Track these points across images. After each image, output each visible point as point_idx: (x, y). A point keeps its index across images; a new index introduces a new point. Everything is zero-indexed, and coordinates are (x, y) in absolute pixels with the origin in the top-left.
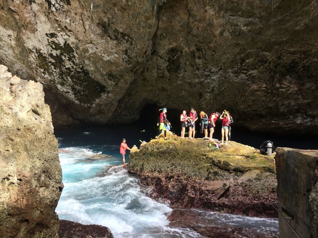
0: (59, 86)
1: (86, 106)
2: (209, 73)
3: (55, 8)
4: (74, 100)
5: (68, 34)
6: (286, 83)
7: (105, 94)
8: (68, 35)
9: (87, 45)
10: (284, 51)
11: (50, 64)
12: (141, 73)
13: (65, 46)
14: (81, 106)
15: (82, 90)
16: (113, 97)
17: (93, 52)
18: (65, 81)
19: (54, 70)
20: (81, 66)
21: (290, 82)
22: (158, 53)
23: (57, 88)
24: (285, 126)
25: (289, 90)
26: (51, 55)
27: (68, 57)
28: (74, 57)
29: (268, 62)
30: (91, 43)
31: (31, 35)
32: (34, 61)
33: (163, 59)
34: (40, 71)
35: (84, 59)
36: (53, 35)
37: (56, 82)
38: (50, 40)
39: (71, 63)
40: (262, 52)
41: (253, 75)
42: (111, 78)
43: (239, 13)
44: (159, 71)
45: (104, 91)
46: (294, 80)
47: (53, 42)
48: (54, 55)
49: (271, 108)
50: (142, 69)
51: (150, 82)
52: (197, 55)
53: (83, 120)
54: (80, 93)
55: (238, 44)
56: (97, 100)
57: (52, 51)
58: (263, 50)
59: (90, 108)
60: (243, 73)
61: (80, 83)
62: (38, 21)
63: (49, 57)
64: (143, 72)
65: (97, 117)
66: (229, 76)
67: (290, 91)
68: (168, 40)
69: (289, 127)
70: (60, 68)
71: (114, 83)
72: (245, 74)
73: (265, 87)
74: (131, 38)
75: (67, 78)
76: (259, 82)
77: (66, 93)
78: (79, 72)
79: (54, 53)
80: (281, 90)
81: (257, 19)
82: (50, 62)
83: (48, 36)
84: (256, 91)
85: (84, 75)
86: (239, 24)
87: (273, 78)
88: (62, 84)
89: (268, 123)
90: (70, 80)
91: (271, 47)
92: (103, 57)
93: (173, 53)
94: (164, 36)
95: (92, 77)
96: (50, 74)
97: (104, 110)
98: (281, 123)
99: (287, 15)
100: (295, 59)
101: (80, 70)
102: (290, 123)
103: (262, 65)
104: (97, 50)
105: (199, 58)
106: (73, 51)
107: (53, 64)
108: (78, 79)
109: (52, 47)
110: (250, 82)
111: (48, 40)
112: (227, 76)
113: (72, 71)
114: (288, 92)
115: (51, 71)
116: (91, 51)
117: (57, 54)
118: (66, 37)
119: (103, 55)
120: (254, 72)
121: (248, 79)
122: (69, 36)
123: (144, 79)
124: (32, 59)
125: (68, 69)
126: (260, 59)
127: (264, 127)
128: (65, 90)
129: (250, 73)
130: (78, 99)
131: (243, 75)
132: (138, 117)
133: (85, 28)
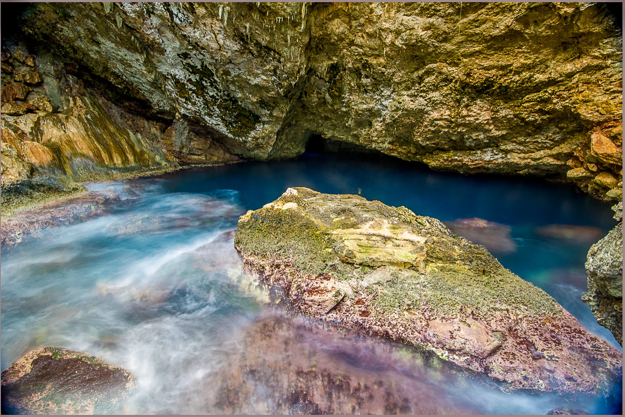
0: (207, 118)
1: (241, 139)
2: (379, 97)
3: (179, 19)
4: (227, 134)
5: (202, 52)
6: (475, 109)
7: (260, 125)
8: (202, 54)
9: (227, 66)
10: (475, 66)
11: (190, 92)
12: (298, 99)
13: (203, 69)
14: (236, 140)
15: (234, 122)
16: (270, 129)
17: (237, 74)
18: (212, 112)
19: (197, 99)
20: (226, 93)
21: (481, 109)
22: (315, 72)
23: (204, 119)
24: (470, 163)
25: (478, 119)
26: (190, 80)
27: (210, 83)
28: (216, 82)
29: (454, 81)
30: (231, 62)
31: (161, 57)
32: (173, 90)
33: (323, 79)
34: (181, 101)
35: (228, 84)
36: (186, 56)
37: (203, 113)
38: (185, 62)
39: (215, 90)
40: (446, 67)
41: (433, 99)
42: (263, 105)
43: (417, 11)
44: (319, 96)
45: (259, 122)
46: (486, 106)
47: (188, 64)
48: (194, 80)
49: (455, 141)
50: (298, 94)
51: (310, 110)
52: (363, 73)
53: (242, 155)
54: (232, 125)
55: (416, 56)
56: (253, 133)
57: (189, 76)
58: (448, 64)
59: (245, 142)
60: (421, 96)
61: (229, 114)
62: (164, 39)
63: (189, 84)
64: (300, 97)
65: (256, 152)
66: (403, 101)
67: (480, 121)
68: (325, 54)
69: (474, 165)
70: (204, 97)
71: (269, 112)
72: (424, 98)
73: (449, 115)
74: (278, 53)
75: (214, 108)
76: (441, 109)
77: (216, 125)
78: (226, 100)
79: (193, 78)
80: (467, 119)
81: (440, 19)
82: (191, 89)
83: (181, 57)
84: (436, 120)
85: (233, 104)
86: (416, 27)
87: (459, 103)
88: (210, 115)
89: (450, 159)
90: (217, 110)
91: (459, 60)
92: (249, 80)
93: (333, 72)
94: (320, 48)
95: (243, 106)
96: (194, 104)
97: (262, 144)
98: (465, 160)
99: (482, 13)
100: (490, 78)
101: (226, 98)
102: (476, 160)
103: (446, 85)
104: (240, 72)
105: (367, 77)
106: (213, 75)
107: (194, 92)
108: (226, 108)
109: (188, 70)
110: (430, 109)
111: (182, 62)
112: (400, 101)
113: (218, 100)
114: (477, 122)
115: (193, 101)
116: (233, 74)
117: (196, 79)
118: (201, 57)
119: (248, 77)
120: (435, 95)
121: (427, 104)
122: (204, 56)
123: (303, 106)
124: (170, 88)
125: (213, 97)
126: (444, 76)
127: (445, 163)
128: (215, 122)
129: (430, 96)
130: (230, 132)
131: (421, 99)
132: (303, 151)
133: (219, 44)
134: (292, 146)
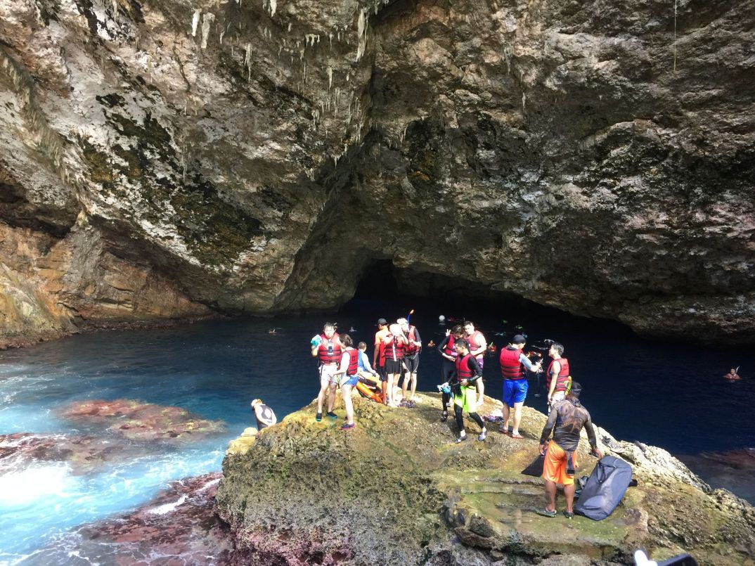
0: (146, 225)
1: (216, 269)
2: (514, 186)
3: (108, 31)
4: (187, 258)
5: (150, 95)
7: (260, 241)
8: (149, 98)
9: (200, 123)
10: (713, 126)
11: (116, 171)
12: (344, 188)
13: (147, 126)
14: (206, 272)
15: (204, 233)
16: (282, 248)
17: (218, 138)
18: (159, 211)
19: (129, 186)
20: (193, 174)
21: (735, 209)
22: (381, 136)
23: (139, 227)
24: (724, 323)
25: (730, 230)
26: (117, 149)
27: (159, 153)
28: (172, 152)
29: (671, 154)
30: (208, 115)
31: (60, 102)
32: (77, 166)
33: (397, 150)
34: (94, 188)
35: (198, 157)
36: (113, 100)
37: (138, 214)
38: (110, 112)
39: (170, 168)
40: (652, 128)
41: (630, 189)
42: (269, 200)
43: (586, 25)
44: (389, 182)
45: (259, 233)
47: (118, 117)
48: (126, 147)
50: (346, 178)
51: (369, 209)
52: (481, 139)
53: (215, 302)
54: (199, 239)
55: (588, 108)
56: (243, 257)
57: (117, 138)
58: (655, 122)
59: (226, 275)
60: (604, 185)
61: (196, 216)
62: (72, 67)
63: (113, 155)
64: (349, 184)
65: (247, 295)
66: (567, 193)
68: (403, 103)
70: (144, 181)
72: (609, 187)
73: (667, 223)
74: (307, 101)
75: (163, 205)
76: (649, 210)
77: (164, 239)
78: (191, 189)
79: (125, 144)
80: (707, 229)
81: (634, 40)
82: (117, 166)
83: (102, 103)
84: (640, 232)
85: (206, 196)
86: (586, 53)
87: (686, 197)
88: (152, 218)
89: (677, 314)
90: (171, 208)
91: (679, 114)
92: (244, 150)
93: (419, 136)
94: (392, 93)
95: (226, 200)
96: (121, 195)
97: (261, 279)
98: (712, 316)
99: (719, 26)
101: (193, 184)
102: (737, 317)
103: (654, 163)
104: (227, 134)
105: (488, 147)
106: (168, 138)
107: (123, 171)
108: (190, 205)
109: (116, 128)
110: (624, 209)
111: (105, 112)
112: (560, 193)
113: (174, 187)
114: (729, 235)
115: (120, 188)
116: (211, 137)
117: (131, 146)
118: (146, 103)
119: (243, 145)
120: (634, 183)
121: (617, 200)
122: (153, 101)
123: (355, 202)
124: (72, 161)
125: (163, 181)
126: (649, 146)
127: (668, 323)
128: (162, 233)
129: (622, 184)
130: (194, 254)
131: (604, 190)
132: (351, 294)
133: (186, 81)
134: (328, 283)
